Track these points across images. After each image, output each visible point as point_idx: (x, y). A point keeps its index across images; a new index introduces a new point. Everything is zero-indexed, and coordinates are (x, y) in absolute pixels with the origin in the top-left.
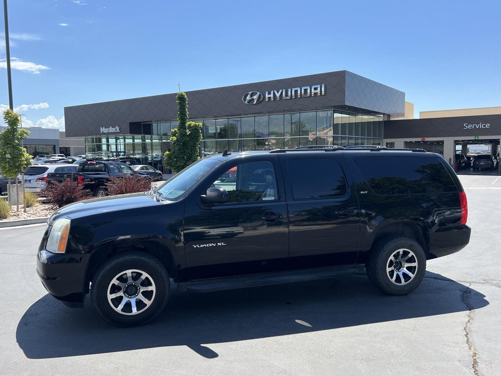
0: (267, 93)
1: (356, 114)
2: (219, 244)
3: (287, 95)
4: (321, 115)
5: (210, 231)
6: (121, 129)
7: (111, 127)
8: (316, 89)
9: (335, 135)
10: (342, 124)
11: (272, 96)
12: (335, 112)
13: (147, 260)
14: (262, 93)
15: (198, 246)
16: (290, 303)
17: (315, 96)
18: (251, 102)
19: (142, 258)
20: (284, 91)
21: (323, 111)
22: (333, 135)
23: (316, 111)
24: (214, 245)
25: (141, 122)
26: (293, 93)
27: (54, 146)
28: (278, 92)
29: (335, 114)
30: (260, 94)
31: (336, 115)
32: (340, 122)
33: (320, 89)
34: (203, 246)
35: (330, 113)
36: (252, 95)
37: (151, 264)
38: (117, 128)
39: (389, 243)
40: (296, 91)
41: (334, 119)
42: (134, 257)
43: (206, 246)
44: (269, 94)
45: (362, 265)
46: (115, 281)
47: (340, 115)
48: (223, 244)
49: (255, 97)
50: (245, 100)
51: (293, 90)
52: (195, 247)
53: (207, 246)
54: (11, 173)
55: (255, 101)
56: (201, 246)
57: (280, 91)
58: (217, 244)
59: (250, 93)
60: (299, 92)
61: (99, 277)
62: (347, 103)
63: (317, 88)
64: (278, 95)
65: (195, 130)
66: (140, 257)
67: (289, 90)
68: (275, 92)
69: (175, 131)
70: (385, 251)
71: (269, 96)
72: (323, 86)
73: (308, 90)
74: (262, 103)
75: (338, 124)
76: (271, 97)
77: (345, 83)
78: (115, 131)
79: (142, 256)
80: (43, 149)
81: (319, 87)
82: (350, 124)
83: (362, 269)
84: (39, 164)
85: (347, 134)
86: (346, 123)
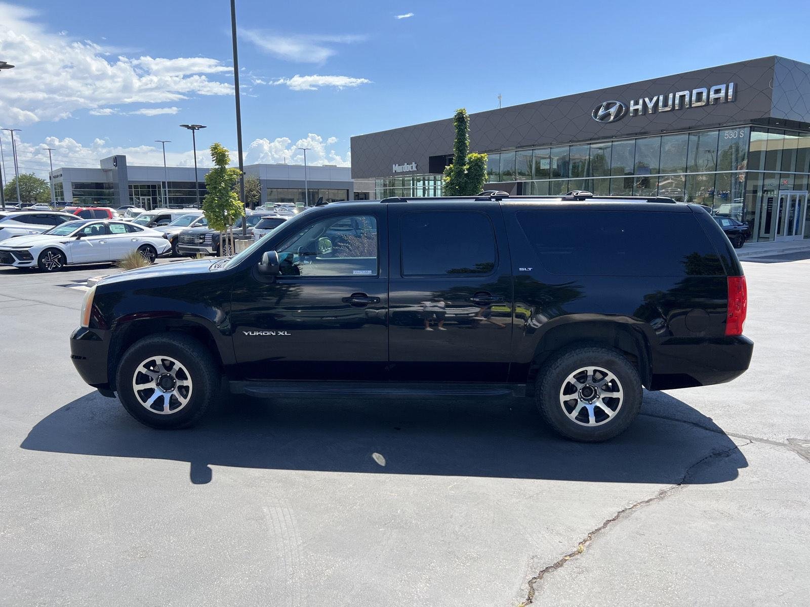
0: (632, 102)
1: (799, 133)
2: (281, 333)
3: (665, 104)
4: (727, 136)
5: (284, 314)
6: (418, 167)
7: (406, 164)
8: (717, 91)
9: (749, 171)
10: (766, 151)
11: (640, 107)
12: (753, 129)
13: (181, 346)
14: (624, 104)
15: (250, 334)
16: (398, 429)
17: (716, 104)
18: (606, 119)
19: (175, 343)
20: (661, 98)
21: (732, 129)
22: (747, 171)
23: (719, 130)
24: (273, 334)
25: (445, 156)
26: (677, 101)
27: (348, 190)
28: (651, 100)
29: (753, 134)
30: (620, 106)
31: (756, 136)
32: (763, 149)
33: (726, 91)
34: (257, 334)
35: (743, 132)
36: (608, 107)
37: (185, 351)
38: (414, 165)
39: (566, 355)
40: (682, 97)
41: (751, 144)
42: (164, 340)
43: (261, 334)
44: (636, 103)
45: (519, 385)
46: (141, 368)
47: (763, 136)
48: (286, 334)
49: (613, 110)
50: (596, 116)
51: (678, 95)
52: (246, 334)
53: (264, 334)
54: (217, 225)
55: (612, 118)
56: (255, 334)
57: (655, 99)
58: (277, 333)
59: (604, 104)
60: (687, 99)
61: (123, 362)
62: (775, 114)
63: (720, 90)
64: (650, 105)
65: (477, 165)
66: (172, 341)
67: (671, 96)
68: (647, 100)
69: (451, 168)
70: (558, 367)
71: (636, 107)
72: (731, 85)
73: (703, 94)
74: (622, 120)
75: (758, 153)
76: (638, 109)
77: (773, 78)
78: (411, 170)
79: (174, 340)
80: (334, 194)
81: (723, 87)
82: (786, 153)
83: (517, 391)
84: (278, 215)
85: (777, 168)
86: (777, 150)
